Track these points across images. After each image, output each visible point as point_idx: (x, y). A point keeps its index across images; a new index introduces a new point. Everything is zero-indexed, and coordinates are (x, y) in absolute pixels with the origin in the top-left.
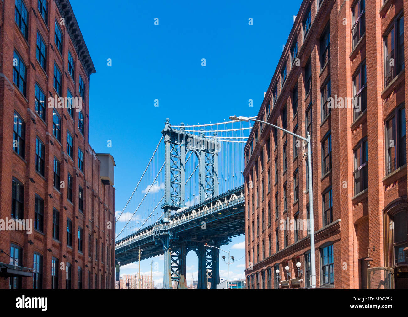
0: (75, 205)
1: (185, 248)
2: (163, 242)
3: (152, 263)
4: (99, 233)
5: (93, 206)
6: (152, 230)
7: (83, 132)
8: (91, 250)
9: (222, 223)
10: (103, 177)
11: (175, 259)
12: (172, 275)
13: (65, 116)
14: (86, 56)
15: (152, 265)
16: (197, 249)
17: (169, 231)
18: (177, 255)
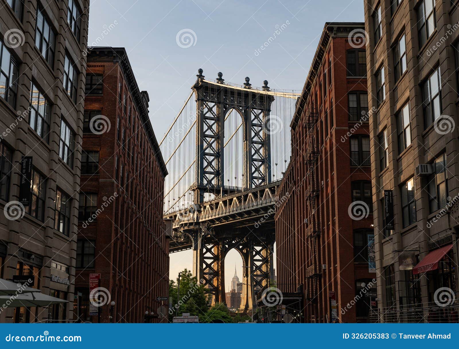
2: (192, 238)
16: (241, 247)
17: (201, 224)
18: (211, 256)
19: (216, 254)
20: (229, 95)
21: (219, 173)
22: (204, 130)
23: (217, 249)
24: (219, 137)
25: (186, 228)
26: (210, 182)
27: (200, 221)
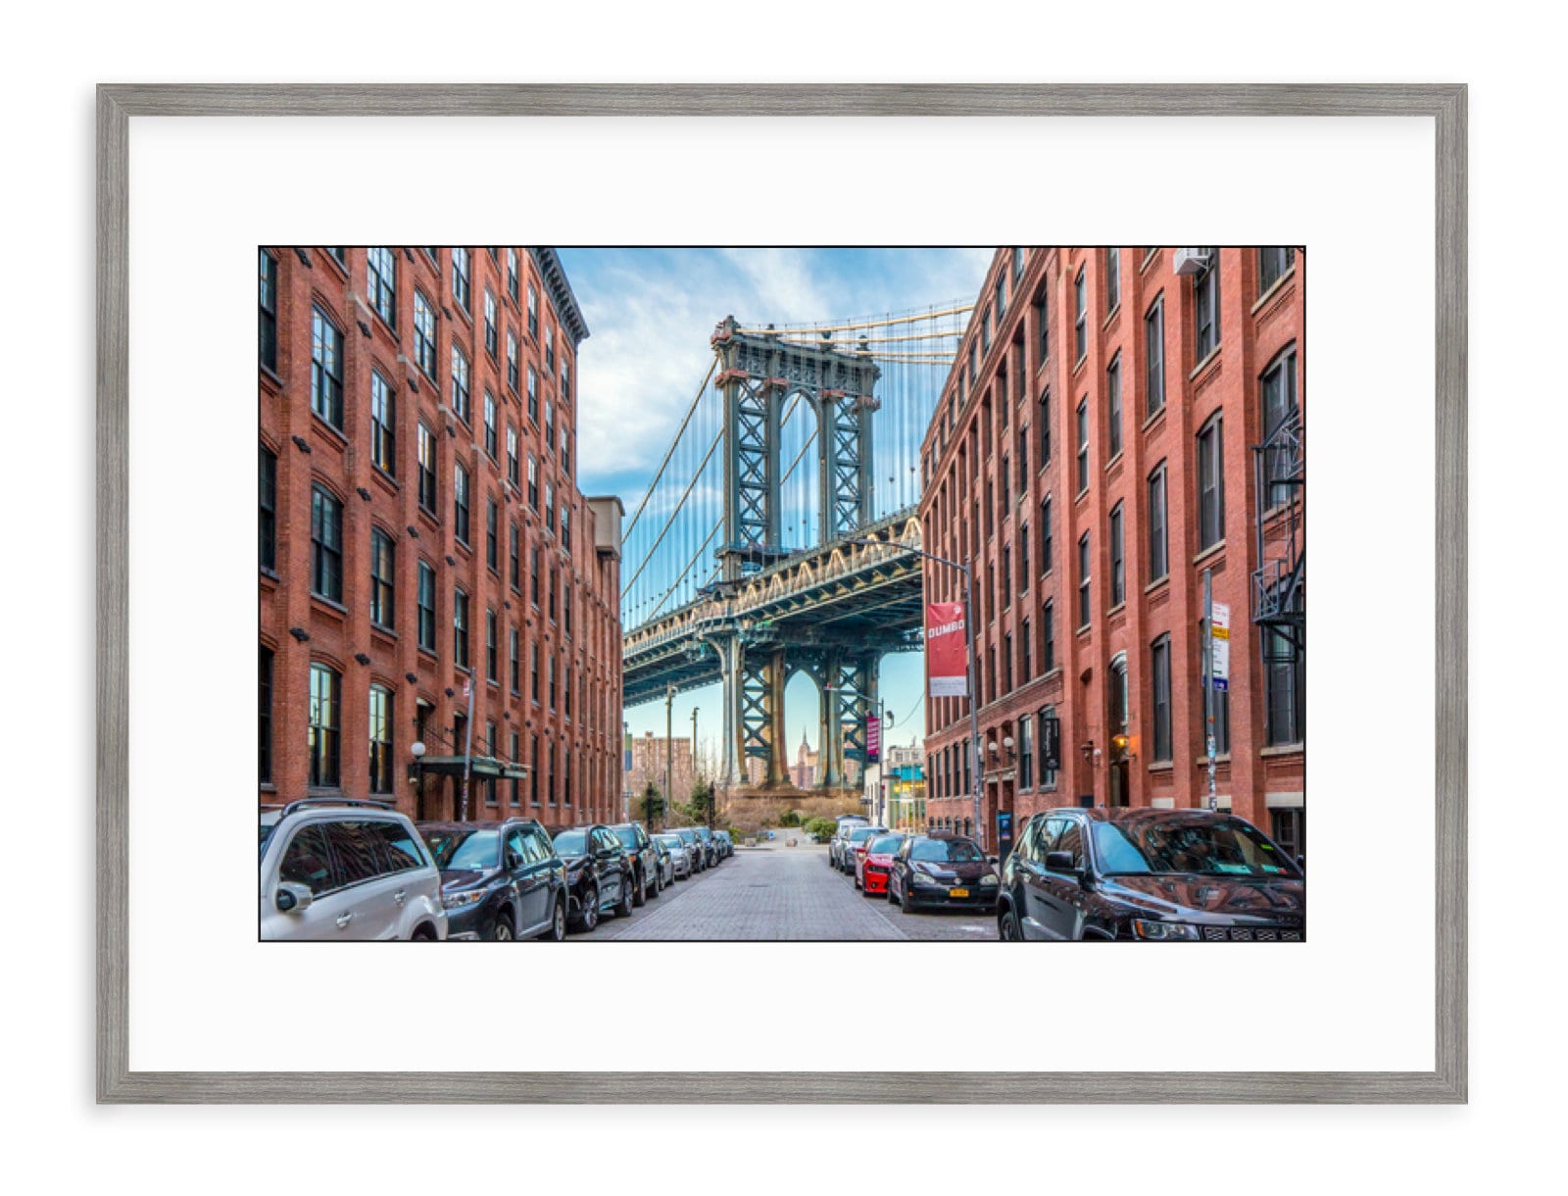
0: (559, 625)
1: (782, 666)
2: (720, 650)
3: (695, 714)
4: (595, 673)
5: (585, 615)
6: (689, 617)
7: (567, 469)
8: (582, 710)
9: (883, 596)
10: (600, 542)
11: (754, 695)
12: (746, 741)
13: (524, 429)
14: (557, 278)
15: (694, 719)
16: (816, 668)
17: (737, 621)
18: (759, 685)
19: (768, 681)
20: (789, 364)
21: (770, 522)
22: (741, 437)
23: (768, 672)
24: (770, 451)
25: (708, 630)
26: (753, 540)
27: (736, 614)
